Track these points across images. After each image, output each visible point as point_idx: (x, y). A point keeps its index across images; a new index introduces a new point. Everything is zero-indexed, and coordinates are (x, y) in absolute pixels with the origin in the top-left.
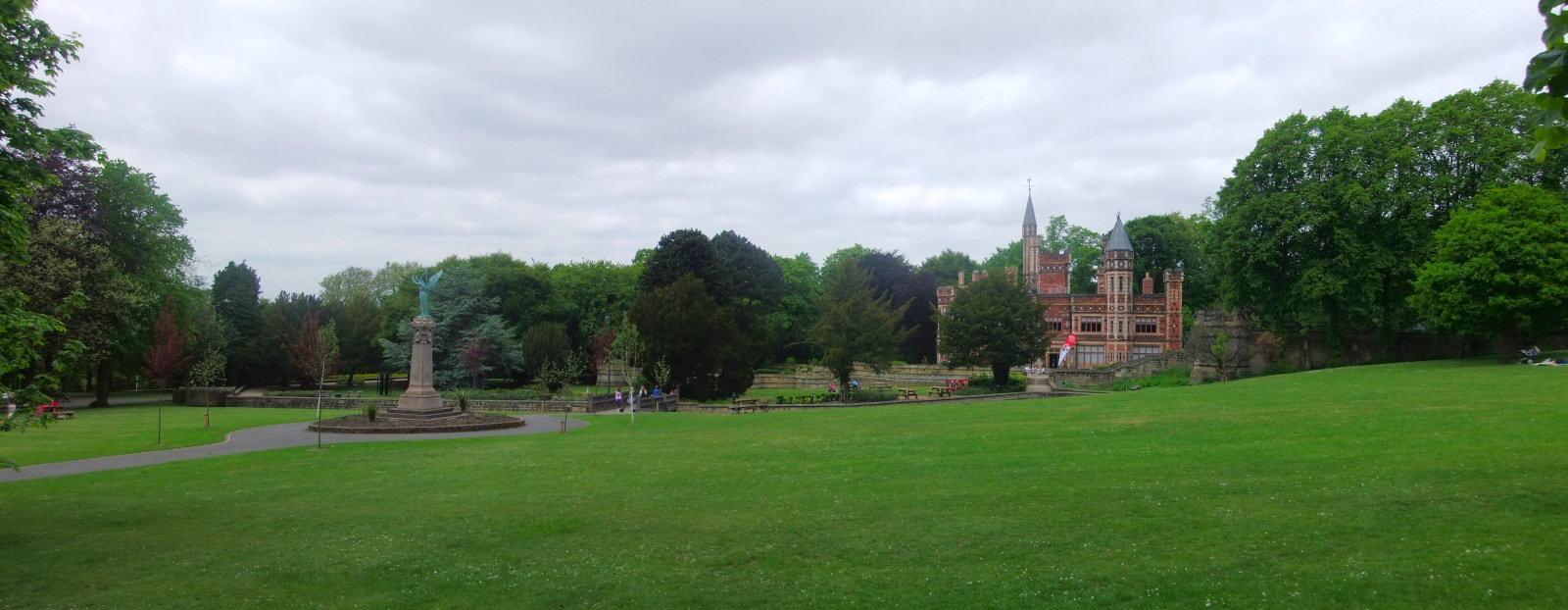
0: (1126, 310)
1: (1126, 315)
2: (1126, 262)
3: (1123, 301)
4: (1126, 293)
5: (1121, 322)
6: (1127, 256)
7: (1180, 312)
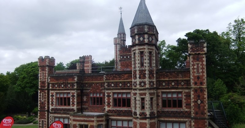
0: (147, 86)
1: (147, 92)
2: (146, 36)
3: (145, 77)
4: (147, 68)
5: (143, 99)
6: (146, 30)
7: (205, 86)
